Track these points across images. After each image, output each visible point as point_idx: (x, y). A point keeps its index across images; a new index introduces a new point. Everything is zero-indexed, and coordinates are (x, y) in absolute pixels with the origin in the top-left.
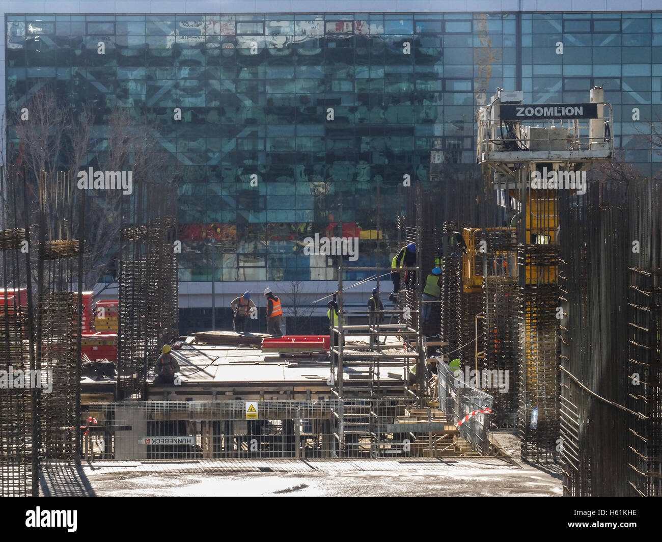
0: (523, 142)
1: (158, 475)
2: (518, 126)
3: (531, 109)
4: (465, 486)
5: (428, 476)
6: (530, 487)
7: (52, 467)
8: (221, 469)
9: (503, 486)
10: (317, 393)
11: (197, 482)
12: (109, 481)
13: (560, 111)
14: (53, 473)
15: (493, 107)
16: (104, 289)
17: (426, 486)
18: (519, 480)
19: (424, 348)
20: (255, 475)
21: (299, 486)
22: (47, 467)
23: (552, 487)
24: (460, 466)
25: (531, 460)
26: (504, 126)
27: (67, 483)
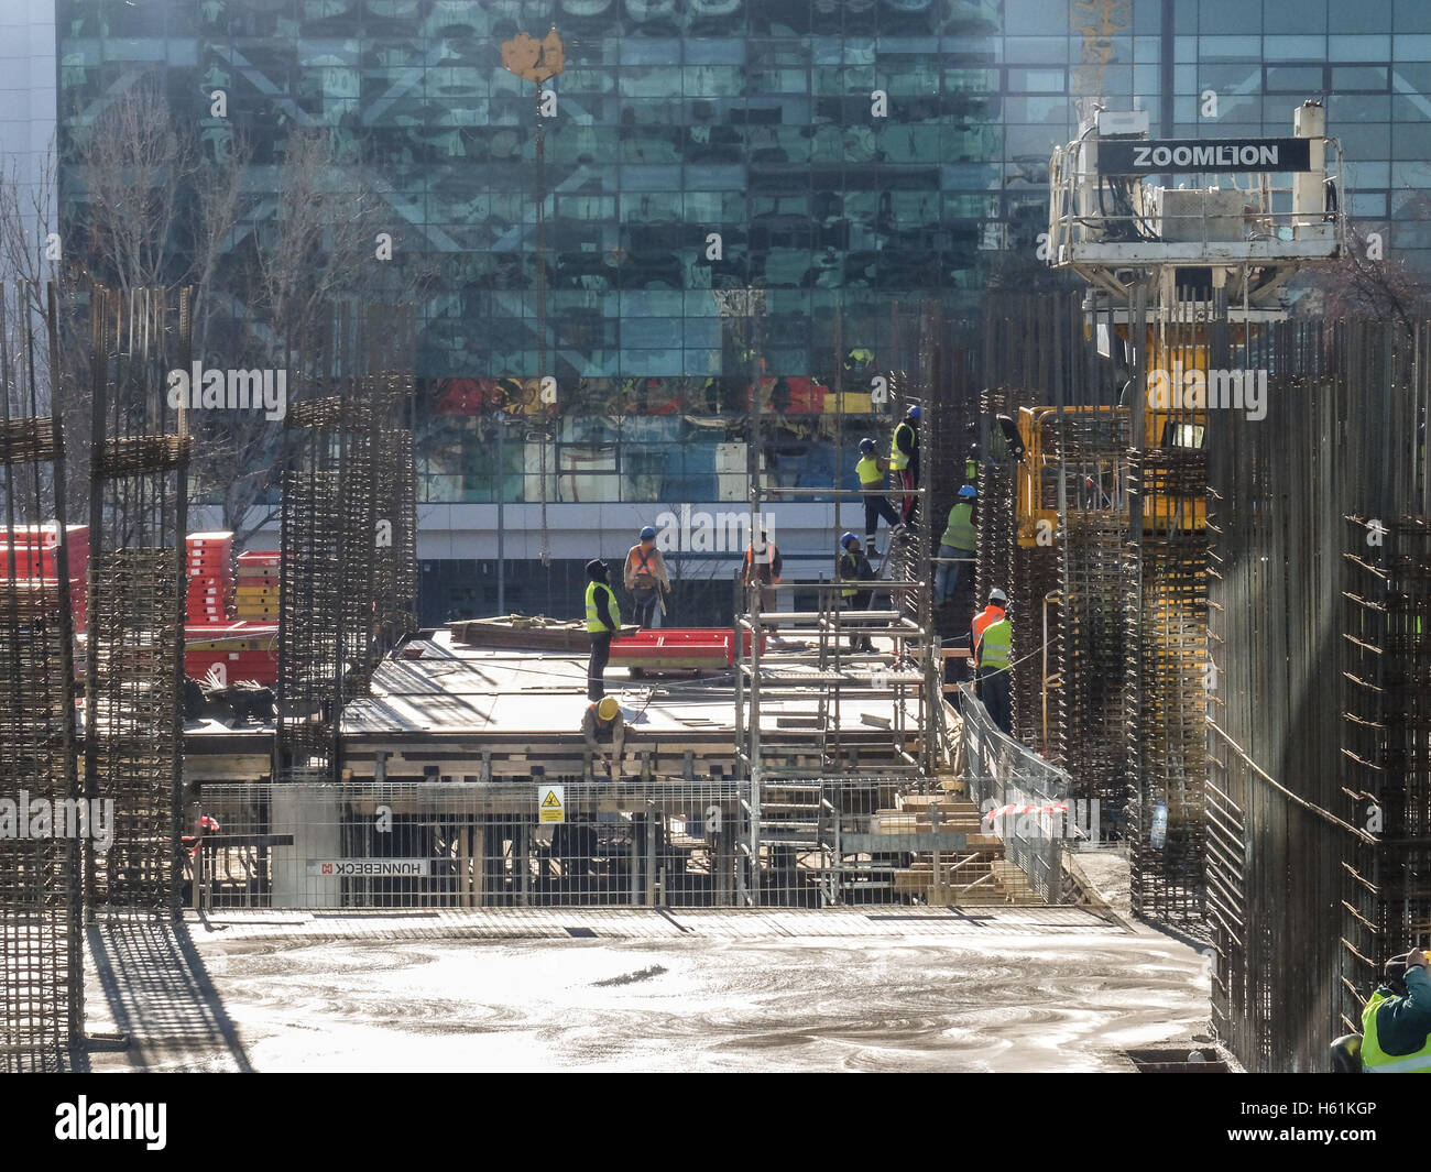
0: (1149, 223)
1: (348, 942)
2: (1137, 187)
3: (1167, 151)
4: (1005, 971)
5: (925, 950)
6: (1144, 976)
7: (120, 923)
8: (484, 930)
9: (1086, 973)
10: (706, 757)
11: (430, 959)
12: (242, 956)
13: (1228, 156)
14: (124, 936)
15: (1083, 146)
16: (265, 521)
17: (921, 971)
18: (1122, 958)
19: (937, 663)
20: (555, 945)
21: (648, 970)
22: (110, 926)
23: (1192, 976)
24: (1000, 926)
25: (1153, 915)
26: (1106, 187)
27: (153, 960)
